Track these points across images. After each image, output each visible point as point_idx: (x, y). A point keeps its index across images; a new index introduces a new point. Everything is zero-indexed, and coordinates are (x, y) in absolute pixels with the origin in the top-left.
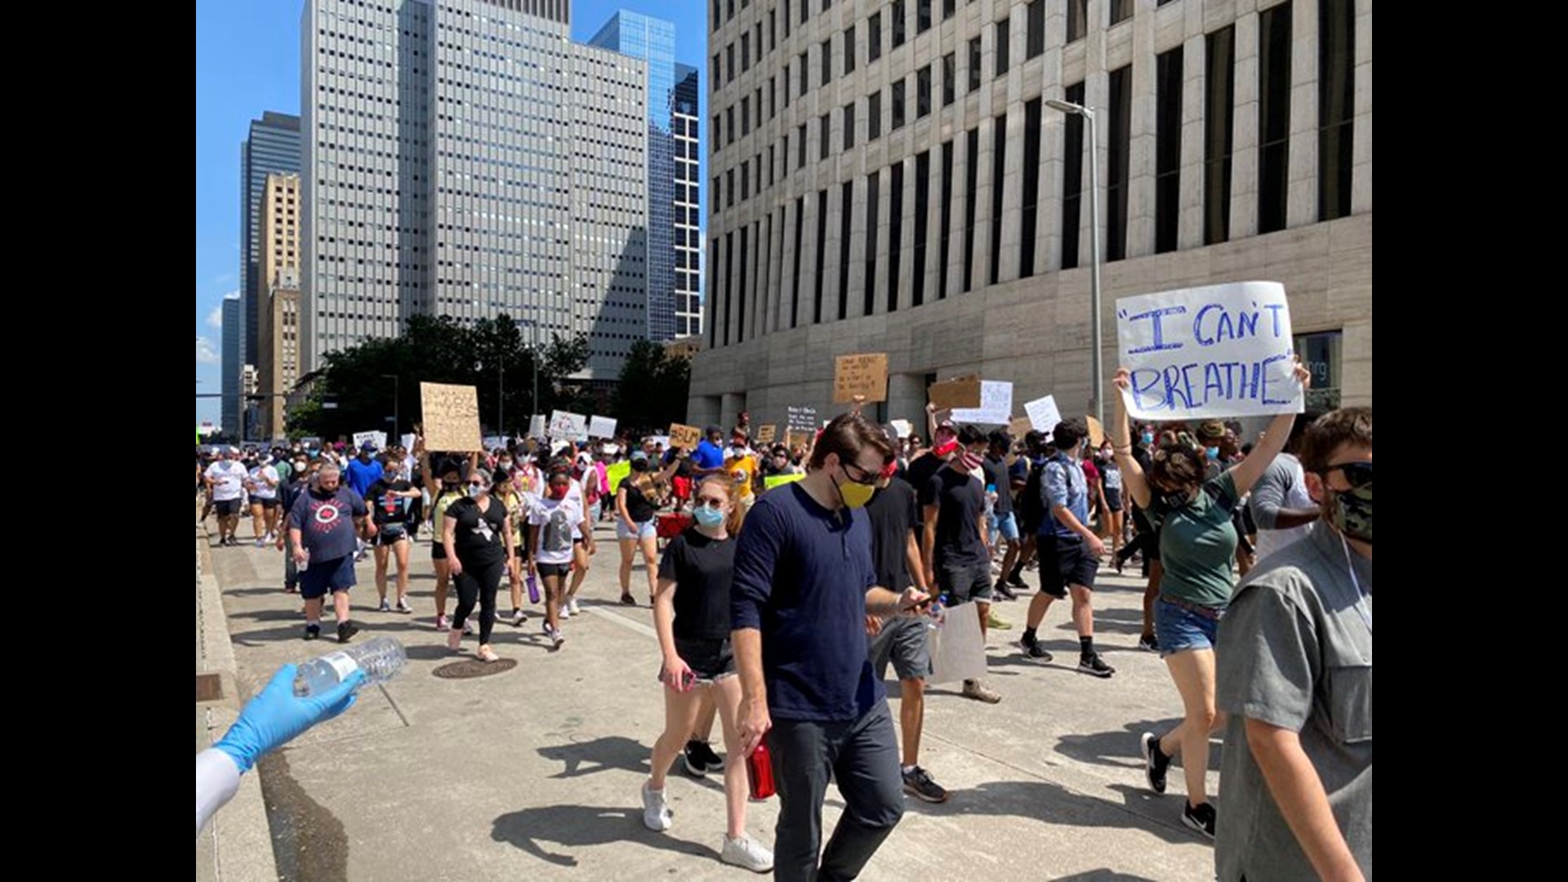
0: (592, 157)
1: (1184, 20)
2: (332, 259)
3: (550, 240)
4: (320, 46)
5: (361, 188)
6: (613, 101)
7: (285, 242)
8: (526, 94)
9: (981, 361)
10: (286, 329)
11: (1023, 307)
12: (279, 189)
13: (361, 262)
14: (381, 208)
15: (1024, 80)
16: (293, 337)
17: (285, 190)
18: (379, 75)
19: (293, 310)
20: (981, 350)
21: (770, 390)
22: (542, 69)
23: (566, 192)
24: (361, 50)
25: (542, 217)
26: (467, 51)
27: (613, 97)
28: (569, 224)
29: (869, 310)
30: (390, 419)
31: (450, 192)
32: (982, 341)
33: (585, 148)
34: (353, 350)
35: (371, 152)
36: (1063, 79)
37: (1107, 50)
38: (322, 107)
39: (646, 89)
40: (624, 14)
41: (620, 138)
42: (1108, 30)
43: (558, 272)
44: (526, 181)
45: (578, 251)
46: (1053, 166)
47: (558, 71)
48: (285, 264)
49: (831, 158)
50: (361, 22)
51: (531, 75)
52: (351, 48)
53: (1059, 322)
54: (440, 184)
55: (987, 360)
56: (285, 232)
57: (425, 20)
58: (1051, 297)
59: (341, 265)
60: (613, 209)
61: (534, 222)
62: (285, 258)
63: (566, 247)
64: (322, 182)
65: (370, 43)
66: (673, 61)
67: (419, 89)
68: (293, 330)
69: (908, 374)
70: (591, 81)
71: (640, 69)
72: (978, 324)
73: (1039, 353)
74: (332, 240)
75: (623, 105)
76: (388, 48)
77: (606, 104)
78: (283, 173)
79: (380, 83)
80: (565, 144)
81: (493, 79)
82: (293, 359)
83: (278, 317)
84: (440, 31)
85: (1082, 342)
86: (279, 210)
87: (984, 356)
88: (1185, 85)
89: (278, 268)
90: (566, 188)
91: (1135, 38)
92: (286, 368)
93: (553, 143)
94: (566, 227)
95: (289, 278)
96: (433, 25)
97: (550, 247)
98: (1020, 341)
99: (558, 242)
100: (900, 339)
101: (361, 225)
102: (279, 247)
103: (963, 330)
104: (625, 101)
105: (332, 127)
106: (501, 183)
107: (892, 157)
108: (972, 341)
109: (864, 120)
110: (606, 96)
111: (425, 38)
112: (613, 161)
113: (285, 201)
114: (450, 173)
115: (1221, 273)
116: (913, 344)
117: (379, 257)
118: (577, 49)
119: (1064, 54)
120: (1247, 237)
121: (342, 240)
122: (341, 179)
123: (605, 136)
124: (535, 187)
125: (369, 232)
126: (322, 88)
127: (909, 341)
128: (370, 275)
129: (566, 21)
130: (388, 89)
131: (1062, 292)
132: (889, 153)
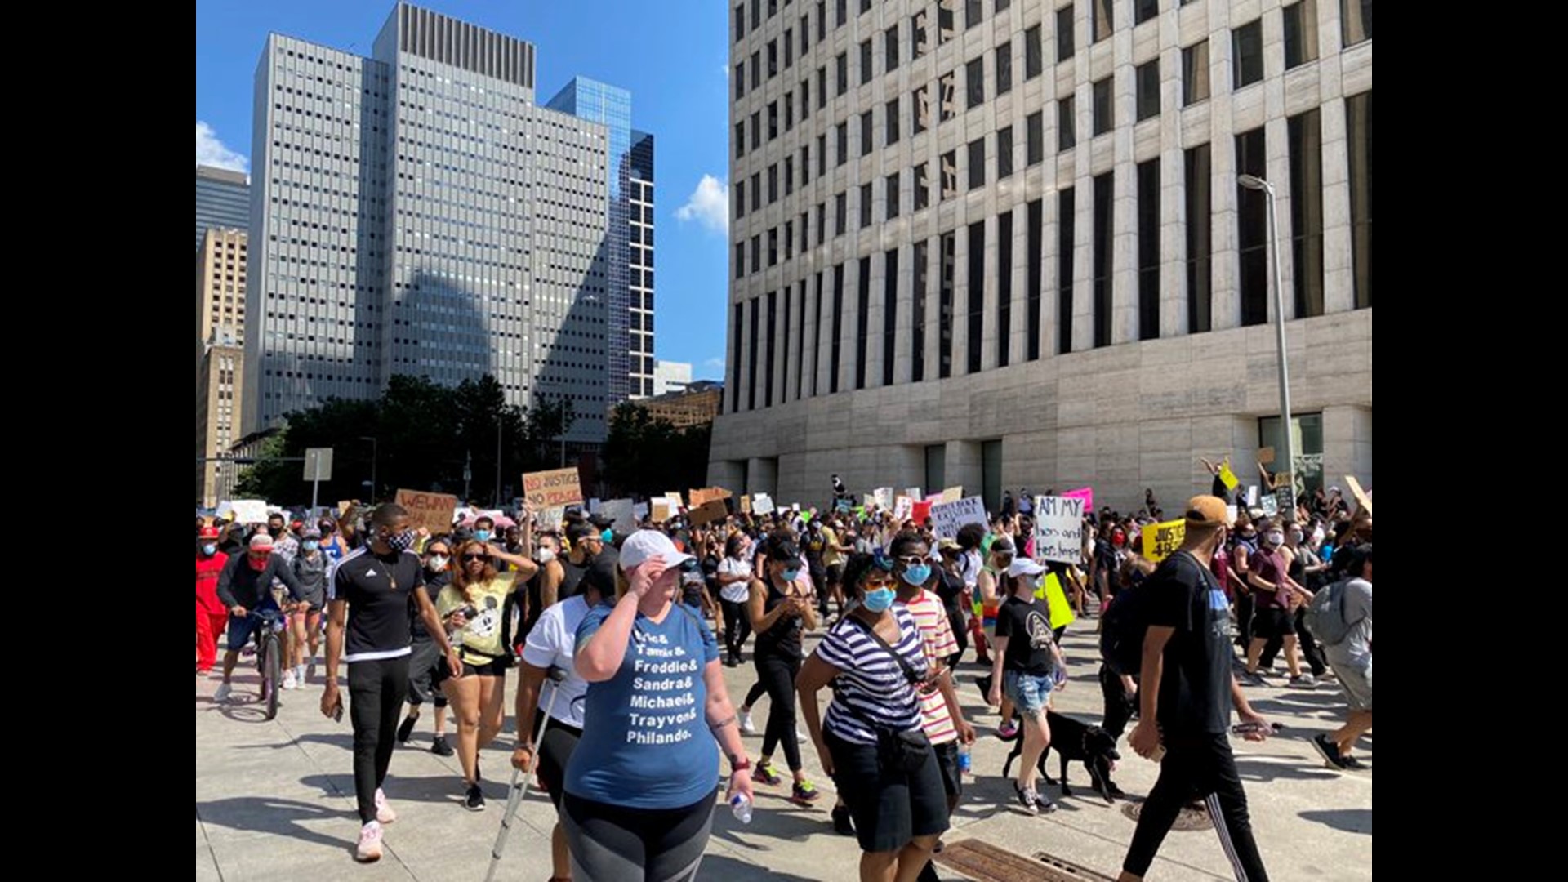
0: (553, 219)
1: (1264, 102)
2: (281, 316)
3: (510, 300)
4: (276, 102)
5: (314, 245)
6: (574, 164)
7: (222, 298)
8: (489, 155)
9: (1057, 429)
10: (222, 387)
11: (1102, 375)
12: (219, 244)
13: (312, 319)
14: (335, 266)
15: (1091, 157)
16: (230, 396)
17: (225, 245)
18: (338, 132)
19: (231, 368)
20: (1056, 419)
21: (809, 456)
22: (505, 131)
23: (527, 252)
24: (319, 107)
25: (502, 277)
26: (430, 112)
27: (575, 161)
28: (530, 284)
29: (918, 374)
30: (367, 483)
31: (409, 250)
32: (1056, 409)
33: (545, 209)
34: (315, 411)
35: (326, 209)
36: (1135, 156)
37: (1182, 129)
38: (276, 162)
39: (607, 153)
40: (580, 80)
41: (582, 201)
42: (1181, 111)
43: (518, 332)
44: (487, 241)
45: (538, 312)
46: (1129, 239)
47: (521, 134)
48: (222, 320)
49: (874, 227)
50: (320, 79)
51: (493, 137)
52: (309, 104)
53: (1142, 391)
54: (399, 243)
55: (1062, 428)
56: (223, 288)
57: (386, 79)
58: (1134, 367)
59: (291, 323)
60: (574, 270)
61: (494, 282)
62: (222, 314)
63: (526, 307)
64: (274, 238)
65: (329, 100)
66: (629, 127)
67: (379, 147)
68: (230, 388)
69: (967, 441)
70: (553, 145)
71: (602, 134)
72: (1051, 392)
73: (1122, 421)
74: (282, 297)
75: (585, 168)
76: (348, 106)
77: (568, 167)
78: (222, 228)
79: (338, 140)
80: (527, 205)
81: (455, 140)
82: (228, 418)
83: (214, 375)
84: (402, 90)
85: (1169, 411)
86: (218, 266)
87: (1060, 422)
88: (1268, 165)
89: (214, 325)
90: (527, 249)
91: (1213, 117)
92: (220, 428)
93: (515, 204)
94: (527, 287)
95: (226, 335)
96: (395, 85)
97: (510, 307)
98: (1100, 409)
99: (519, 302)
100: (957, 405)
101: (313, 282)
102: (216, 303)
103: (1033, 397)
104: (587, 165)
105: (286, 183)
106: (461, 242)
107: (942, 227)
108: (1044, 409)
109: (909, 190)
110: (568, 159)
111: (386, 97)
112: (574, 223)
113: (224, 256)
114: (409, 231)
115: (1318, 345)
116: (971, 411)
117: (332, 315)
118: (540, 112)
119: (1135, 132)
120: (1345, 311)
121: (292, 297)
122: (294, 236)
123: (568, 198)
124: (495, 247)
125: (323, 290)
126: (277, 144)
127: (967, 407)
128: (321, 333)
129: (530, 86)
130: (346, 145)
131: (1145, 362)
132: (939, 223)
